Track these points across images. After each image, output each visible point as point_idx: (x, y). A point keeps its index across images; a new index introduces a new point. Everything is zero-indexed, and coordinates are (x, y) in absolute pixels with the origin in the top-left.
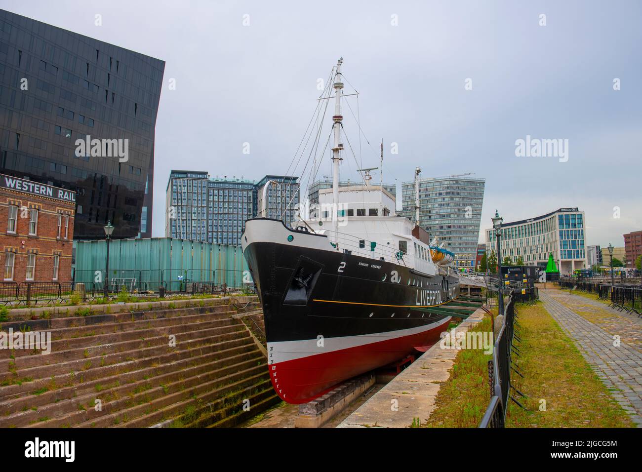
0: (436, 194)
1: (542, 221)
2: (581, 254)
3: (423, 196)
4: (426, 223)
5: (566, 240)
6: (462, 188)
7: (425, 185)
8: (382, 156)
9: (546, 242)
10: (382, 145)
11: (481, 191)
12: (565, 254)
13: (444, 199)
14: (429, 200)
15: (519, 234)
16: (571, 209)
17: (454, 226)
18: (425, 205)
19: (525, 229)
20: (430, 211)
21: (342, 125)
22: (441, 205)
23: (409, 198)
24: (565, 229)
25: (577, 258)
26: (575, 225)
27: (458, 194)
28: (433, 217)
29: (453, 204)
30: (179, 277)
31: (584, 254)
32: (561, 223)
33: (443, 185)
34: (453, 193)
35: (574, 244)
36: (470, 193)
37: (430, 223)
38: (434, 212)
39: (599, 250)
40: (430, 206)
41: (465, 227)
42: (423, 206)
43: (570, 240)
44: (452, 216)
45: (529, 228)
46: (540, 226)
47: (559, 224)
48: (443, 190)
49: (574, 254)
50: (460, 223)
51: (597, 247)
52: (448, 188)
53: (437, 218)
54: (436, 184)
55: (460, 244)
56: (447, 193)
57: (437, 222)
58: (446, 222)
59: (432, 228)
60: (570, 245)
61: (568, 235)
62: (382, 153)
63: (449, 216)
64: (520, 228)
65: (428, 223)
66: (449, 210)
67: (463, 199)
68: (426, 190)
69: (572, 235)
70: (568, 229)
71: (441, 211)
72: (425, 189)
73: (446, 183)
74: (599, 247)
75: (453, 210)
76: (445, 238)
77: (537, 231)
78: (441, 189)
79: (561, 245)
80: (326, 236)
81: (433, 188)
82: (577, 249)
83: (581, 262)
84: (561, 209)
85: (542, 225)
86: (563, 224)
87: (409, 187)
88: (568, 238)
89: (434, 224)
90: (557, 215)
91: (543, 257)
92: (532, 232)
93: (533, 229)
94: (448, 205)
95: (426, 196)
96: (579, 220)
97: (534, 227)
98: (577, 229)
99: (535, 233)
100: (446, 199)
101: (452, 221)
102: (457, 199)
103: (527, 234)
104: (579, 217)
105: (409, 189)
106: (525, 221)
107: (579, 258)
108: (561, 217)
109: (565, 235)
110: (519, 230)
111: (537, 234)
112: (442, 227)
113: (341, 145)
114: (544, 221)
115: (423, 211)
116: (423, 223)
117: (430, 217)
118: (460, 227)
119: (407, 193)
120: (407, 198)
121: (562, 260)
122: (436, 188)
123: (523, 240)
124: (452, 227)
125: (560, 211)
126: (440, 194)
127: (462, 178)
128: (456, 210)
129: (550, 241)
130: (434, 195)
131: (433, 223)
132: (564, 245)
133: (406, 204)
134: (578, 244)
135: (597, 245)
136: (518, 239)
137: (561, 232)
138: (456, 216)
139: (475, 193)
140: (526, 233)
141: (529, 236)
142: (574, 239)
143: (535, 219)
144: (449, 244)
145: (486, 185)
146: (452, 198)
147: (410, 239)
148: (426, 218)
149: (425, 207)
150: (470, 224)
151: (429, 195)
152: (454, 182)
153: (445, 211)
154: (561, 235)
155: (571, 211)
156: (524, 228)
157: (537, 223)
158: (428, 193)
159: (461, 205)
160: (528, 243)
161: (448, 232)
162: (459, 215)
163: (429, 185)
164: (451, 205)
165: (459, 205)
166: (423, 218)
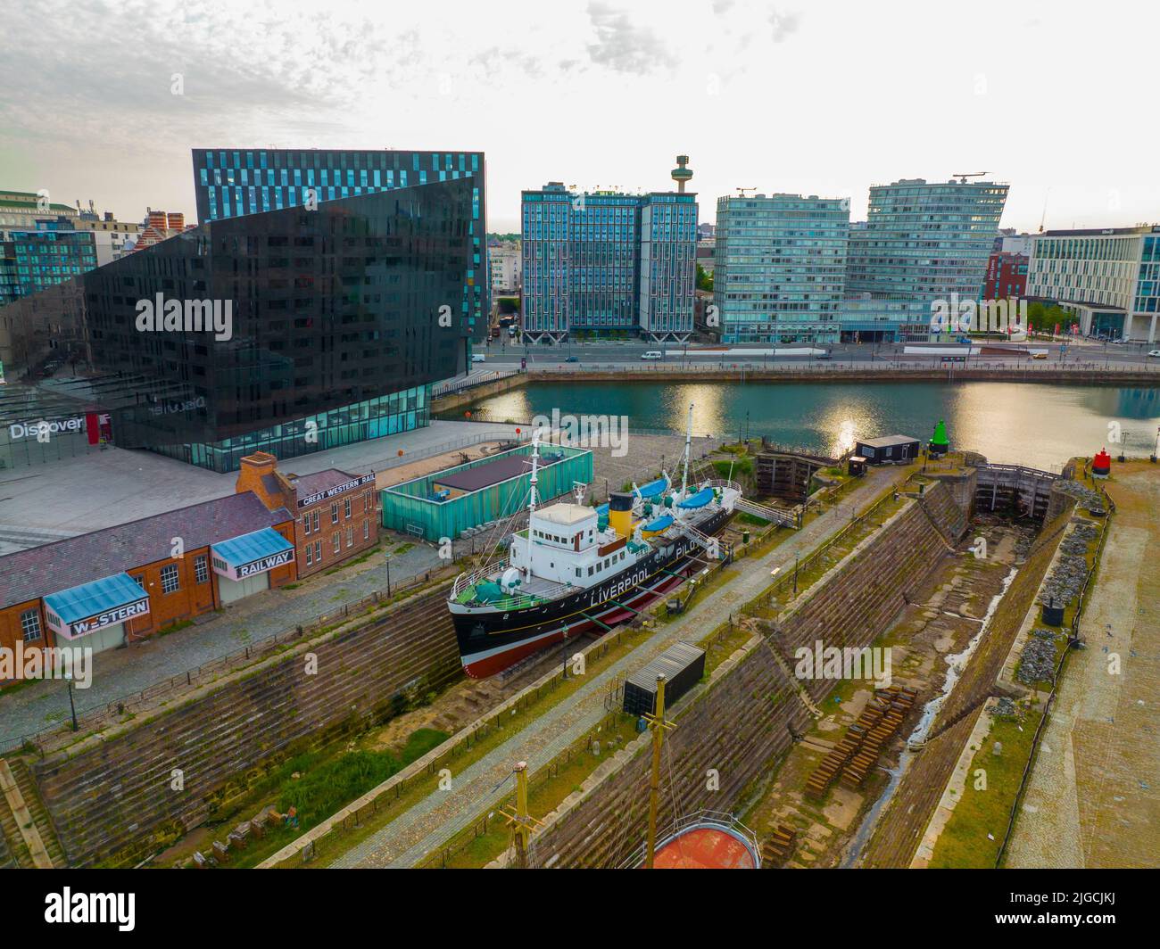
0: (921, 208)
3: (900, 210)
4: (899, 253)
6: (966, 200)
13: (932, 217)
14: (910, 216)
17: (943, 262)
18: (901, 224)
20: (908, 235)
22: (925, 227)
27: (958, 209)
28: (911, 245)
33: (934, 194)
34: (948, 208)
37: (906, 253)
38: (915, 236)
40: (908, 227)
44: (942, 245)
45: (1102, 246)
48: (933, 203)
52: (941, 199)
53: (918, 247)
56: (939, 208)
57: (917, 253)
58: (930, 254)
59: (908, 262)
63: (936, 244)
64: (1090, 244)
65: (903, 253)
66: (938, 236)
67: (965, 217)
68: (907, 200)
71: (926, 236)
72: (904, 199)
73: (939, 191)
75: (945, 236)
76: (926, 279)
78: (930, 200)
81: (918, 198)
87: (881, 193)
89: (912, 256)
94: (938, 226)
95: (905, 209)
100: (936, 218)
101: (941, 253)
102: (955, 218)
105: (881, 195)
115: (897, 234)
116: (896, 253)
117: (907, 244)
118: (952, 263)
119: (877, 203)
122: (922, 198)
124: (939, 263)
126: (928, 209)
128: (951, 236)
130: (918, 210)
131: (910, 253)
133: (873, 219)
138: (948, 245)
140: (1096, 253)
144: (932, 289)
145: (1010, 192)
146: (946, 217)
148: (901, 245)
149: (901, 227)
151: (910, 209)
152: (953, 191)
153: (931, 236)
156: (1094, 243)
158: (908, 205)
164: (943, 227)
166: (896, 244)
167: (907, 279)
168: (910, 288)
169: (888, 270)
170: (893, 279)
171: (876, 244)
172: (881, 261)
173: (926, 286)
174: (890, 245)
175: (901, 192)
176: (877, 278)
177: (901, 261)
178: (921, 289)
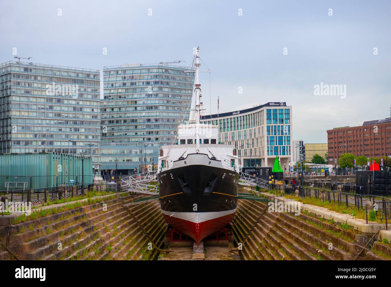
0: (143, 83)
1: (249, 115)
2: (287, 151)
3: (128, 84)
4: (131, 115)
5: (273, 136)
6: (172, 78)
7: (131, 72)
8: (218, 107)
9: (253, 137)
10: (218, 100)
11: (191, 82)
12: (271, 151)
14: (136, 88)
15: (224, 128)
16: (279, 103)
17: (162, 119)
18: (130, 95)
19: (231, 122)
20: (136, 102)
21: (200, 89)
23: (112, 85)
24: (272, 125)
25: (283, 155)
26: (283, 121)
27: (168, 83)
28: (138, 108)
29: (162, 95)
30: (71, 180)
31: (290, 151)
32: (269, 118)
33: (151, 73)
34: (162, 83)
35: (281, 141)
36: (179, 83)
37: (136, 115)
38: (141, 102)
39: (303, 145)
40: (136, 96)
41: (174, 121)
42: (128, 95)
43: (277, 135)
44: (161, 108)
45: (234, 122)
46: (247, 120)
47: (267, 119)
48: (151, 79)
49: (280, 151)
50: (169, 116)
51: (300, 142)
52: (157, 76)
53: (144, 110)
54: (144, 71)
55: (168, 139)
56: (156, 83)
57: (144, 114)
58: (153, 114)
59: (138, 121)
60: (276, 141)
61: (275, 131)
62: (218, 105)
63: (156, 107)
64: (226, 121)
65: (134, 115)
66: (157, 102)
67: (173, 89)
68: (133, 77)
69: (279, 131)
70: (275, 125)
71: (149, 102)
72: (130, 77)
73: (155, 71)
74: (302, 142)
75: (161, 102)
76: (152, 132)
77: (244, 125)
78: (149, 77)
79: (268, 141)
80: (221, 161)
81: (140, 76)
82: (284, 145)
83: (287, 158)
84: (269, 103)
85: (249, 119)
86: (270, 119)
87: (112, 73)
88: (275, 134)
89: (141, 117)
90: (265, 108)
91: (248, 154)
92: (238, 126)
93: (239, 122)
94: (157, 95)
96: (287, 115)
97: (241, 121)
98: (284, 124)
99: (241, 127)
100: (155, 89)
101: (160, 113)
102: (166, 90)
103: (233, 128)
104: (287, 112)
105: (112, 75)
106: (230, 114)
107: (285, 155)
108: (269, 111)
109: (272, 131)
110: (224, 123)
111: (244, 129)
112: (149, 120)
113: (202, 103)
114: (251, 114)
115: (128, 102)
116: (128, 115)
117: (136, 108)
118: (168, 120)
119: (110, 80)
120: (110, 85)
121: (268, 156)
122: (143, 76)
123: (228, 134)
124: (160, 120)
125: (268, 105)
126: (148, 83)
127: (172, 66)
128: (165, 102)
129: (257, 136)
130: (141, 84)
131: (139, 115)
132: (271, 141)
133: (108, 92)
134: (285, 141)
135: (301, 140)
136: (223, 133)
137: (268, 127)
138: (164, 108)
139: (185, 84)
140: (231, 127)
141: (235, 130)
142: (280, 135)
143: (242, 112)
144: (157, 139)
145: (196, 75)
146: (160, 89)
147: (236, 158)
148: (132, 109)
149: (130, 97)
150: (179, 117)
151: (135, 83)
152: (164, 71)
153: (153, 102)
154: (268, 131)
155: (279, 106)
156: (229, 121)
157: (243, 116)
158: (134, 81)
159: (170, 96)
160: (233, 137)
161: (155, 125)
162: (167, 107)
163: (135, 72)
164: (161, 95)
165: (168, 97)
166: (128, 109)
167: (139, 133)
168: (141, 140)
169: (124, 128)
170: (128, 134)
171: (113, 109)
172: (117, 122)
173: (153, 137)
174: (123, 109)
175: (127, 72)
176: (115, 134)
177: (133, 121)
178: (149, 139)
